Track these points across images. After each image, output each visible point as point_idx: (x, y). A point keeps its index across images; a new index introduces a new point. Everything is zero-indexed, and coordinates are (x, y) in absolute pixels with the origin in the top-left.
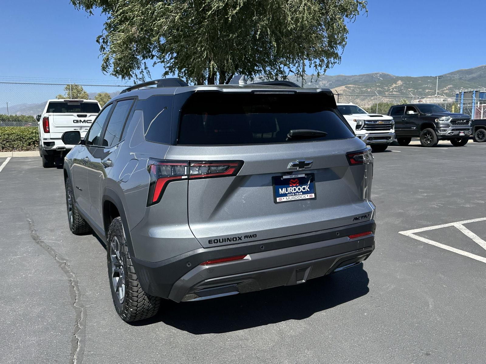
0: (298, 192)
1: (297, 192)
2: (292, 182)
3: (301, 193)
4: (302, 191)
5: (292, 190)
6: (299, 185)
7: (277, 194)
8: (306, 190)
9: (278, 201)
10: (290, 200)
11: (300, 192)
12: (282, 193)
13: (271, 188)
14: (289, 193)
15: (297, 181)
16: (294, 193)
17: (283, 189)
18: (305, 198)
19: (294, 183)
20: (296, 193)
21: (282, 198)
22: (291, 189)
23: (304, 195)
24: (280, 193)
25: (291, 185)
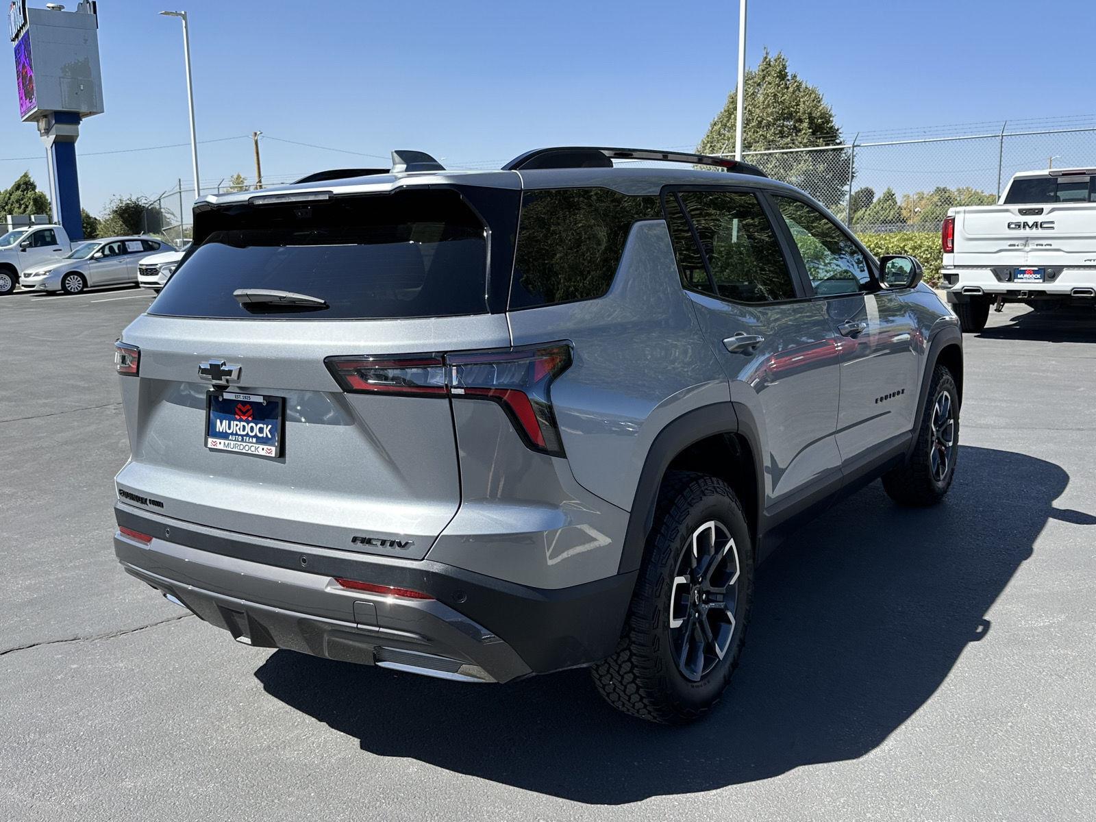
0: (250, 437)
1: (247, 435)
2: (240, 409)
3: (254, 440)
4: (256, 436)
5: (239, 429)
6: (253, 419)
7: (210, 431)
8: (265, 436)
9: (209, 446)
10: (230, 449)
11: (252, 437)
12: (221, 431)
13: (203, 413)
14: (232, 434)
15: (248, 410)
16: (242, 436)
17: (224, 421)
18: (257, 453)
19: (244, 414)
20: (245, 438)
21: (218, 441)
22: (237, 425)
23: (257, 446)
24: (218, 430)
25: (238, 417)
